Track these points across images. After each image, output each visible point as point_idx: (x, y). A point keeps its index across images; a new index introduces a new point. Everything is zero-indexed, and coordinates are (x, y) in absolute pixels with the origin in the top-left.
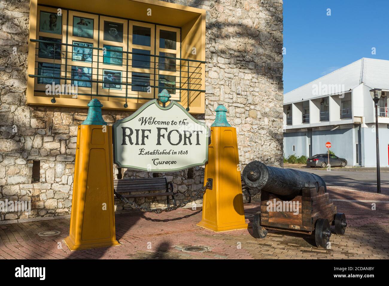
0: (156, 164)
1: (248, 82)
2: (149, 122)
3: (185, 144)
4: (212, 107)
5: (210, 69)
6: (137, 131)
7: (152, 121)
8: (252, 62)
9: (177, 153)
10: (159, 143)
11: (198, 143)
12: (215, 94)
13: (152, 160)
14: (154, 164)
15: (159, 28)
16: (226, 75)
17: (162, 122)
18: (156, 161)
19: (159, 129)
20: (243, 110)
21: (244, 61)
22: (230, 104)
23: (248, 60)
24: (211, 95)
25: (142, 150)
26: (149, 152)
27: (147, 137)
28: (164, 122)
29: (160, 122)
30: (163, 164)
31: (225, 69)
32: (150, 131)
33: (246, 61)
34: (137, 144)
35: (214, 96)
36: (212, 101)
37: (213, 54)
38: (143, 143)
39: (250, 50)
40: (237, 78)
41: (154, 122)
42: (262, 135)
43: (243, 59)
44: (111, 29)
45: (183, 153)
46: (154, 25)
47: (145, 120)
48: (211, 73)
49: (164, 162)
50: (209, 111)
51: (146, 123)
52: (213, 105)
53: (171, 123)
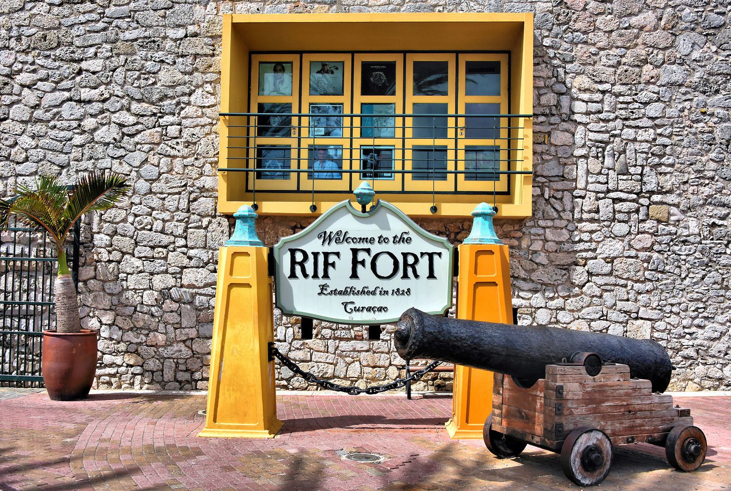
0: (350, 311)
1: (645, 146)
2: (336, 240)
3: (405, 276)
4: (558, 202)
5: (552, 127)
6: (316, 255)
7: (342, 237)
8: (656, 102)
9: (390, 292)
10: (354, 275)
11: (431, 276)
12: (565, 176)
13: (343, 303)
14: (346, 310)
15: (464, 59)
16: (592, 136)
17: (360, 239)
18: (349, 307)
19: (355, 252)
20: (634, 206)
21: (636, 102)
22: (602, 195)
23: (646, 99)
24: (556, 179)
25: (323, 287)
26: (336, 290)
27: (333, 265)
28: (364, 239)
29: (355, 238)
30: (362, 310)
31: (588, 124)
32: (338, 254)
33: (641, 103)
34: (315, 276)
35: (563, 180)
36: (558, 190)
37: (561, 97)
38: (326, 276)
39: (652, 78)
40: (617, 139)
41: (346, 240)
42: (683, 257)
43: (633, 99)
44: (374, 73)
45: (401, 293)
46: (454, 55)
47: (330, 236)
48: (555, 134)
49: (363, 308)
50: (553, 210)
51: (330, 240)
52: (561, 199)
53: (377, 239)
